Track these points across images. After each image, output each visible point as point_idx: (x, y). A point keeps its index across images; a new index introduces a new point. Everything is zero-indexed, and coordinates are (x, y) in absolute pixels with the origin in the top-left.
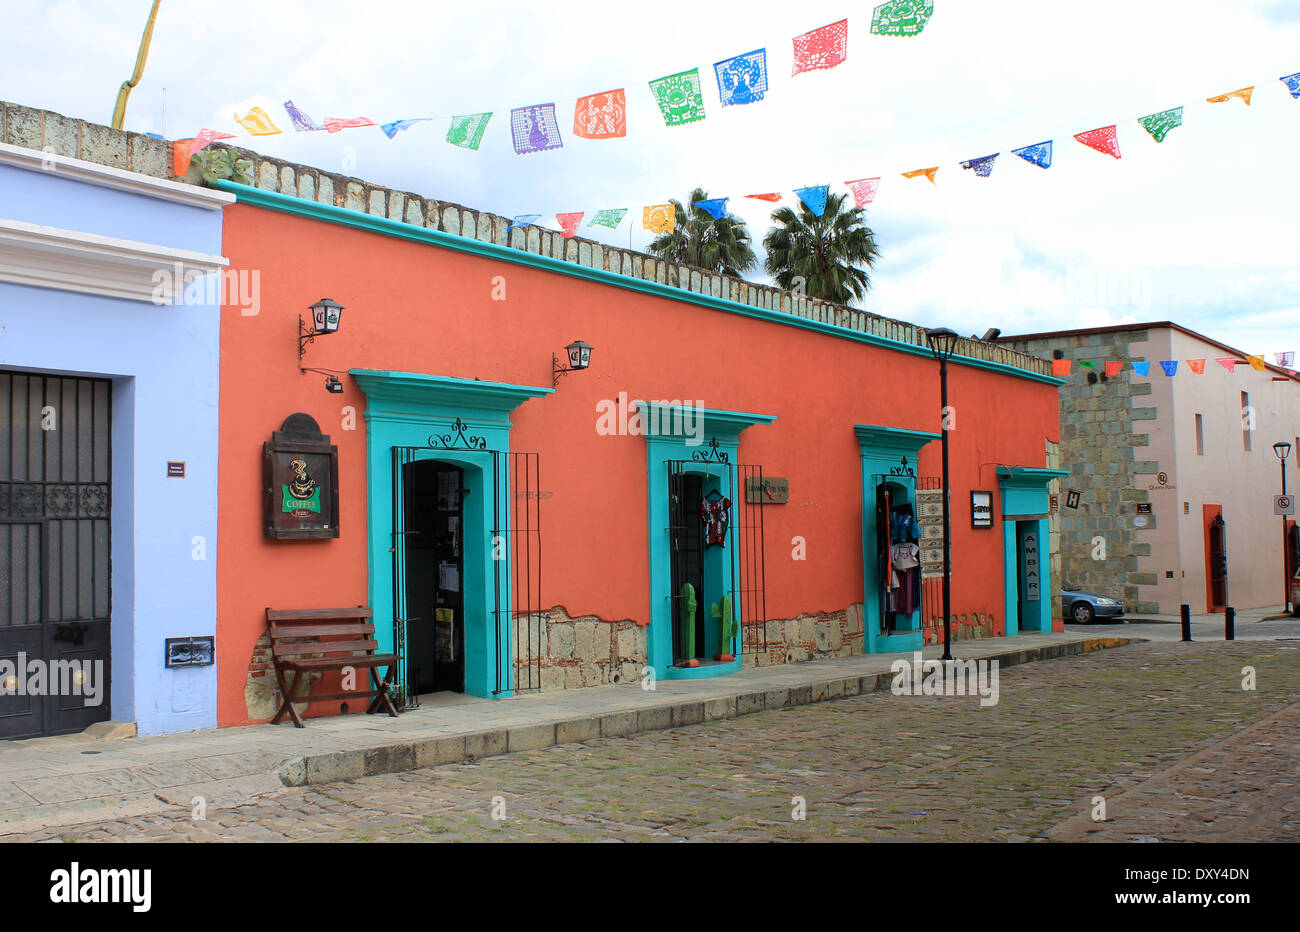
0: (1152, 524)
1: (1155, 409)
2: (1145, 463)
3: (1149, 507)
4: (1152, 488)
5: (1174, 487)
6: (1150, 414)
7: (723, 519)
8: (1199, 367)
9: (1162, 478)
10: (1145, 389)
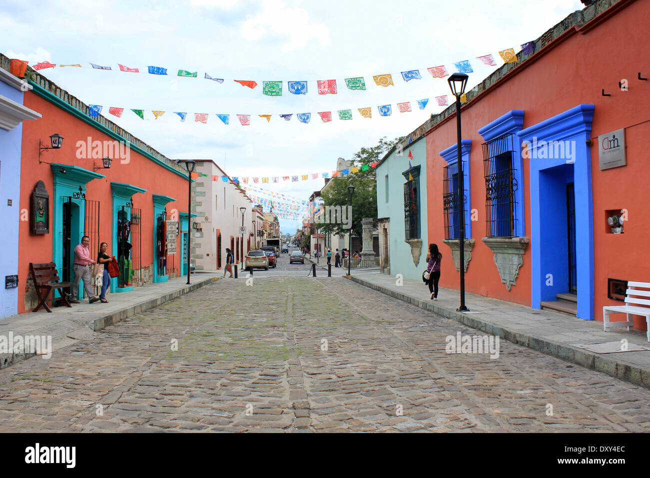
0: (202, 236)
1: (205, 192)
2: (201, 213)
3: (201, 229)
4: (203, 222)
5: (211, 222)
6: (203, 194)
7: (128, 230)
8: (246, 180)
9: (206, 219)
10: (202, 185)
